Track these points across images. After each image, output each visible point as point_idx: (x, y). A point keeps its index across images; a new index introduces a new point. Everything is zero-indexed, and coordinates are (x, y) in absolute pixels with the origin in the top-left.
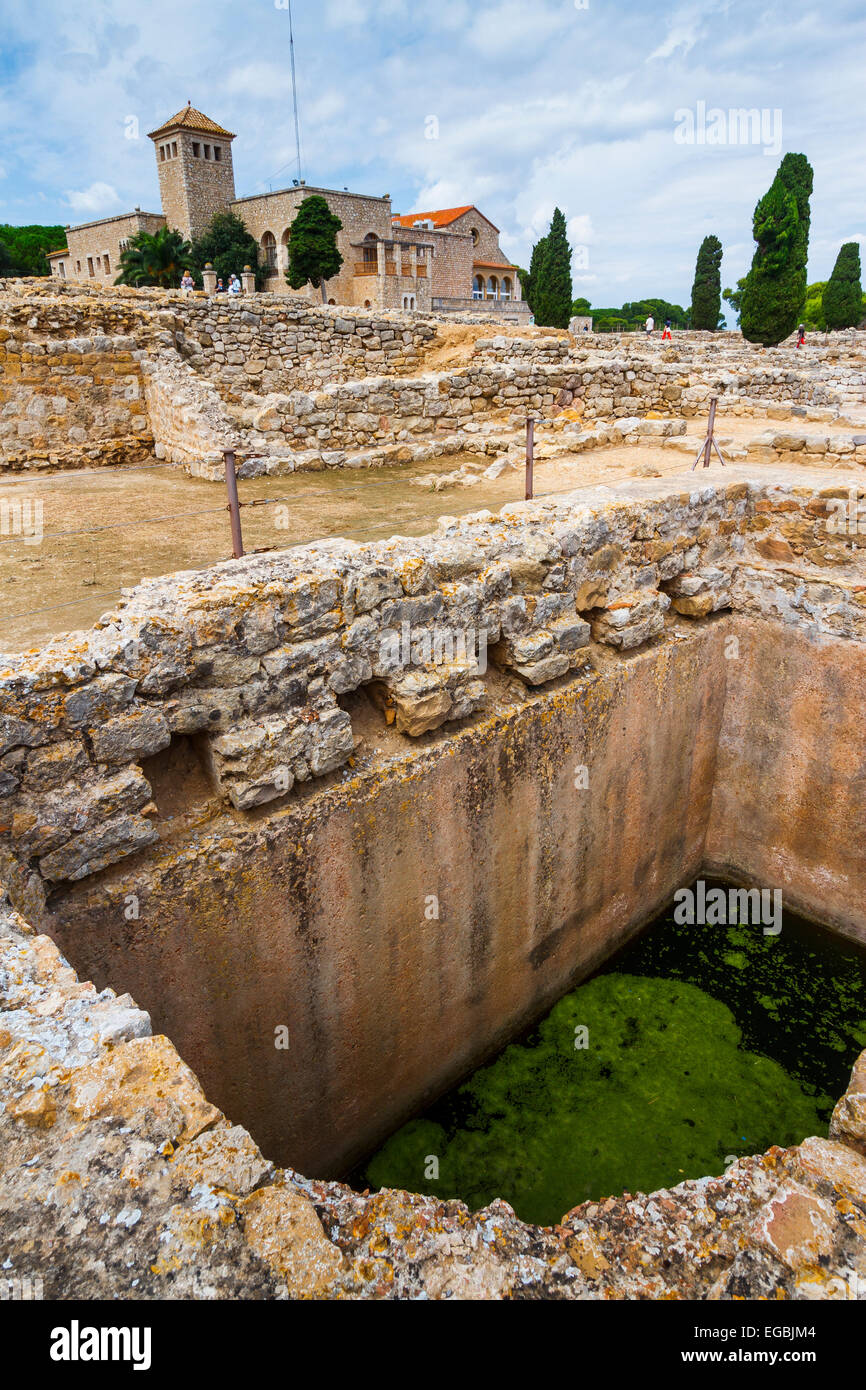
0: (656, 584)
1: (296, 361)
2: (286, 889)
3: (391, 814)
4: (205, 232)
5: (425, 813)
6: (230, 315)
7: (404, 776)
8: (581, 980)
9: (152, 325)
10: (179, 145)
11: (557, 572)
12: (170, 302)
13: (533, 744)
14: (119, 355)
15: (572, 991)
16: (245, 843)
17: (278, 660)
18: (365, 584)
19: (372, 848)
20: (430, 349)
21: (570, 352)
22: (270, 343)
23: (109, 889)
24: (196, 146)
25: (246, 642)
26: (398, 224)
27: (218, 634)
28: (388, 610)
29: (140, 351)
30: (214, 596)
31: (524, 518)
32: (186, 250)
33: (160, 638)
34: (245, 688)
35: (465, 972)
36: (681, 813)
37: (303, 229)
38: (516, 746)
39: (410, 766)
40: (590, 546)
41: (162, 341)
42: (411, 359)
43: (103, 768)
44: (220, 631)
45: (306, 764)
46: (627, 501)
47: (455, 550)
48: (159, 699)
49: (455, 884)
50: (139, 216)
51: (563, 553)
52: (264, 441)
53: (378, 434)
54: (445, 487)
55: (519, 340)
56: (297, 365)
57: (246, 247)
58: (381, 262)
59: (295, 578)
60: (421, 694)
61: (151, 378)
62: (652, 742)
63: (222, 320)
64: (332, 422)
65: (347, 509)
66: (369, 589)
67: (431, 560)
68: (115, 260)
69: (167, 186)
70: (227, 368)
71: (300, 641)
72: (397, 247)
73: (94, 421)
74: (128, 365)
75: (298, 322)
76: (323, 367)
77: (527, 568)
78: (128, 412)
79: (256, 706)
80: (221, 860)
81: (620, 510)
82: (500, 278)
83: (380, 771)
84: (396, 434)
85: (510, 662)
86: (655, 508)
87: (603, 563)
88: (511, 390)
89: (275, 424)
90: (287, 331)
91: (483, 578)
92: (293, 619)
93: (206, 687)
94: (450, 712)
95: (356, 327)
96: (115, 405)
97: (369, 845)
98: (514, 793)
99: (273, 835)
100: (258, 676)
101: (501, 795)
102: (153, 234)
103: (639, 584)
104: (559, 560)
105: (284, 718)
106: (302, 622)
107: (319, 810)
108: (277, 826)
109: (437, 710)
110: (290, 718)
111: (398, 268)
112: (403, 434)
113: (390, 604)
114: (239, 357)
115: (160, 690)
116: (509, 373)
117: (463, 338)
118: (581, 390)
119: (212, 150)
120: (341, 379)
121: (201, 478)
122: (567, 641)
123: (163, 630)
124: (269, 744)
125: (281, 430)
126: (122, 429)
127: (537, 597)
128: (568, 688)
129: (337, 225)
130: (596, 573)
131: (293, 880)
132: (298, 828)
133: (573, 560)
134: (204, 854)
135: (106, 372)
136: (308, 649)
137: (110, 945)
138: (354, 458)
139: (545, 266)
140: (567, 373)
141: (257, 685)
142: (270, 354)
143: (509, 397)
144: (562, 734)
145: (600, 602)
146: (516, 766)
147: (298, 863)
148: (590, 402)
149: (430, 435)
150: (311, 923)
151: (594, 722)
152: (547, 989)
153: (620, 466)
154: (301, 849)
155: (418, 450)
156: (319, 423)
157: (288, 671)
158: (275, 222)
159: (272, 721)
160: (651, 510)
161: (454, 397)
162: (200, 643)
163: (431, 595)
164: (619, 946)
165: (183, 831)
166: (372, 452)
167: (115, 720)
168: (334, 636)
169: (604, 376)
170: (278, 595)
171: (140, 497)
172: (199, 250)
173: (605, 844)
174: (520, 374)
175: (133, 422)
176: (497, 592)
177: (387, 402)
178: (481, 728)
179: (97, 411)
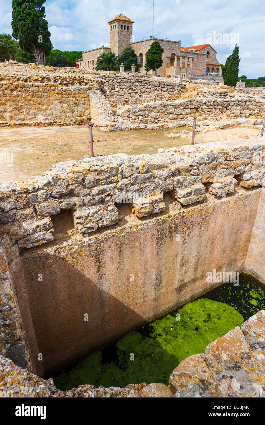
0: (233, 176)
1: (140, 95)
2: (94, 258)
3: (129, 240)
4: (122, 53)
5: (141, 241)
6: (121, 80)
7: (135, 230)
8: (194, 299)
9: (93, 83)
10: (117, 26)
11: (195, 169)
12: (103, 76)
13: (181, 224)
14: (83, 92)
15: (191, 302)
16: (81, 244)
17: (95, 190)
18: (126, 169)
19: (123, 250)
20: (183, 92)
21: (229, 94)
22: (132, 89)
23: (39, 252)
24: (122, 26)
25: (85, 184)
26: (183, 50)
27: (76, 181)
28: (133, 178)
29: (89, 91)
30: (76, 169)
31: (187, 151)
32: (116, 59)
33: (58, 180)
34: (85, 198)
35: (152, 292)
36: (236, 252)
37: (151, 52)
38: (175, 224)
39: (137, 226)
40: (208, 161)
41: (96, 88)
42: (177, 95)
43: (39, 217)
44: (77, 180)
45: (102, 223)
46: (224, 147)
47: (160, 160)
48: (57, 199)
49: (150, 264)
50: (103, 48)
51: (198, 163)
52: (122, 120)
53: (158, 119)
54: (175, 138)
55: (212, 90)
56: (140, 96)
57: (134, 58)
58: (175, 63)
59: (104, 165)
60: (142, 205)
61: (92, 99)
62: (226, 227)
63: (118, 81)
64: (144, 115)
65: (142, 143)
66: (127, 170)
67: (151, 163)
68: (95, 62)
69: (112, 39)
70: (119, 96)
71: (103, 185)
72: (181, 58)
73: (74, 112)
74: (85, 95)
75: (141, 82)
76: (148, 97)
77: (185, 167)
78: (84, 109)
79: (88, 203)
80: (73, 248)
81: (221, 150)
82: (215, 68)
83: (127, 227)
84: (164, 120)
85: (176, 197)
86: (235, 150)
87: (213, 167)
88: (205, 107)
89: (126, 115)
90: (138, 85)
91: (168, 169)
92: (101, 178)
93: (72, 196)
94: (153, 211)
95: (160, 84)
96: (81, 107)
97: (122, 249)
98: (173, 239)
99: (90, 242)
100: (89, 194)
101: (168, 238)
102: (107, 54)
103: (226, 175)
104: (196, 165)
105: (96, 208)
106: (104, 179)
107: (105, 236)
108: (92, 240)
109: (147, 210)
110: (98, 208)
111: (181, 65)
112: (167, 120)
113: (134, 176)
114: (122, 93)
115: (57, 196)
116: (204, 101)
117: (194, 89)
118: (229, 108)
119: (126, 27)
120: (154, 101)
121: (102, 131)
122: (197, 192)
123: (59, 178)
124: (90, 215)
125: (128, 117)
126: (82, 114)
127: (187, 177)
128: (196, 207)
129: (162, 51)
130: (210, 171)
131: (96, 256)
132: (98, 242)
133: (202, 166)
134: (68, 245)
135: (79, 97)
136: (105, 188)
137: (38, 268)
138: (149, 126)
139: (230, 64)
140: (225, 102)
141: (89, 197)
142: (132, 92)
143: (204, 109)
144: (192, 222)
145: (211, 180)
146: (174, 230)
147: (98, 252)
148: (232, 112)
149: (176, 120)
150: (101, 270)
151: (204, 219)
152: (182, 300)
153: (235, 134)
154: (99, 248)
155: (170, 125)
156: (140, 115)
157: (98, 194)
158: (143, 50)
159: (93, 208)
160: (233, 151)
161: (185, 108)
162: (70, 183)
163: (150, 174)
164: (208, 291)
165: (64, 238)
166: (156, 125)
167: (43, 203)
168: (115, 184)
169: (238, 103)
170: (96, 171)
171: (83, 135)
172: (120, 59)
173: (206, 258)
174: (209, 102)
175: (86, 112)
176: (173, 174)
177: (162, 109)
178: (163, 217)
179: (75, 109)
